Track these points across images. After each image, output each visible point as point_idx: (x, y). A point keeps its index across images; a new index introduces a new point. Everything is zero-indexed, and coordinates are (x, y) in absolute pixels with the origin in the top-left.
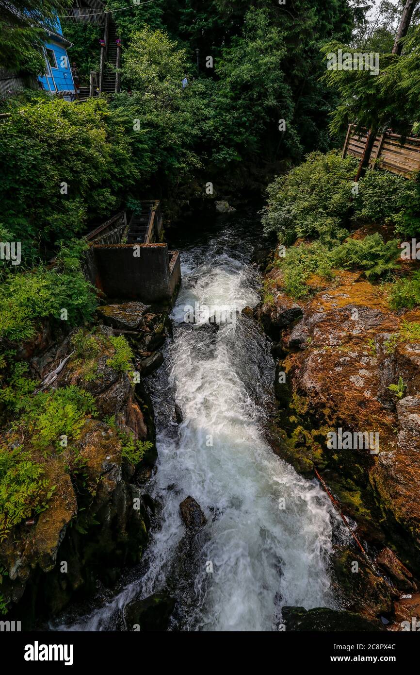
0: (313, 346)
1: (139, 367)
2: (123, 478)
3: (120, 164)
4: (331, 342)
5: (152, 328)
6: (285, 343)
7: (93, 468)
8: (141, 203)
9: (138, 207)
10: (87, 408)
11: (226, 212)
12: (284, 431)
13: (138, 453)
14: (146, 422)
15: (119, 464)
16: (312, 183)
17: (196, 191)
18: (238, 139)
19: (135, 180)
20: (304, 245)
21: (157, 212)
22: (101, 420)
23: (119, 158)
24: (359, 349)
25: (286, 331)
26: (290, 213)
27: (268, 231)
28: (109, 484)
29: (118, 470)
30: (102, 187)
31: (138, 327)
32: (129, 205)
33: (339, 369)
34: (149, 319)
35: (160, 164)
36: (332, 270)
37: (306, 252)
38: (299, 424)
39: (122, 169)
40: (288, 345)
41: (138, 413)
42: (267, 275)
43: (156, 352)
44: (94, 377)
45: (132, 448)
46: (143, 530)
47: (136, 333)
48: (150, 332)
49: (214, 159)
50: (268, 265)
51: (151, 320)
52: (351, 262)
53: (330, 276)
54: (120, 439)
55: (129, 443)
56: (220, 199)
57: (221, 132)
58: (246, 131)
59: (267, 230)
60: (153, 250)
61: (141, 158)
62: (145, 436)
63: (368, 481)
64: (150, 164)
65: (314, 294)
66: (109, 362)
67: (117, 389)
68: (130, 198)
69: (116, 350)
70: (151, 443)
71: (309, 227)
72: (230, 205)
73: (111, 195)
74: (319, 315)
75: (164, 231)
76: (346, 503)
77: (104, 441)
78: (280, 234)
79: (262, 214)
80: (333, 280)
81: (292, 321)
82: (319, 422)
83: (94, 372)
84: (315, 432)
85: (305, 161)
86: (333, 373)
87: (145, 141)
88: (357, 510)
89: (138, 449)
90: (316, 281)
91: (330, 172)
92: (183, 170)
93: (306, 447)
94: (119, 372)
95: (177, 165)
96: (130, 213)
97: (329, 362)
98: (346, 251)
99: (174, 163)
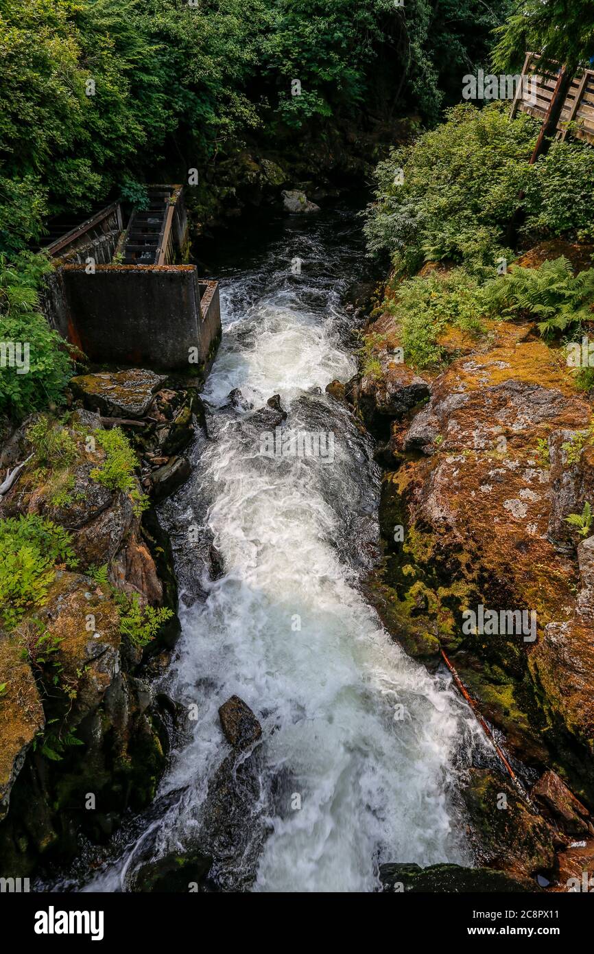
0: (445, 450)
1: (148, 482)
2: (122, 668)
3: (107, 111)
4: (475, 444)
5: (169, 416)
6: (398, 444)
7: (70, 653)
8: (150, 190)
9: (143, 197)
10: (57, 553)
11: (302, 212)
12: (393, 590)
13: (148, 627)
14: (161, 575)
15: (115, 646)
16: (456, 162)
17: (249, 170)
18: (325, 75)
19: (138, 146)
20: (437, 274)
21: (177, 208)
22: (82, 572)
23: (105, 101)
24: (522, 455)
25: (401, 423)
26: (414, 216)
27: (374, 248)
28: (97, 679)
29: (113, 656)
30: (74, 157)
31: (145, 414)
32: (126, 191)
33: (486, 489)
34: (164, 400)
35: (183, 116)
36: (484, 320)
37: (440, 288)
38: (418, 578)
39: (112, 122)
40: (403, 448)
41: (147, 560)
42: (371, 327)
43: (177, 457)
44: (69, 499)
45: (138, 619)
46: (157, 752)
47: (143, 424)
48: (167, 423)
49: (283, 111)
50: (372, 309)
51: (169, 401)
52: (516, 306)
53: (478, 331)
54: (117, 603)
55: (132, 611)
56: (291, 187)
57: (295, 60)
58: (341, 59)
59: (373, 246)
60: (171, 278)
61: (148, 102)
62: (159, 599)
63: (526, 668)
64: (163, 117)
65: (450, 362)
66: (95, 473)
67: (110, 521)
68: (127, 179)
69: (107, 452)
70: (170, 611)
71: (447, 242)
72: (308, 199)
73: (92, 171)
74: (457, 397)
75: (190, 244)
76: (489, 704)
77: (90, 608)
78: (396, 255)
79: (366, 217)
80: (484, 337)
81: (411, 406)
82: (450, 575)
83: (69, 490)
84: (443, 592)
85: (445, 121)
86: (477, 495)
87: (154, 69)
88: (507, 714)
89: (147, 620)
90: (454, 339)
91: (488, 144)
92: (224, 130)
93: (428, 614)
94: (113, 492)
95: (214, 120)
96: (127, 206)
97: (473, 476)
98: (507, 287)
99: (207, 116)
